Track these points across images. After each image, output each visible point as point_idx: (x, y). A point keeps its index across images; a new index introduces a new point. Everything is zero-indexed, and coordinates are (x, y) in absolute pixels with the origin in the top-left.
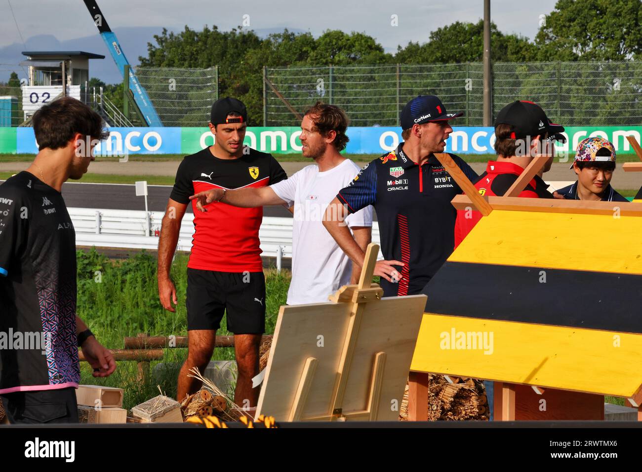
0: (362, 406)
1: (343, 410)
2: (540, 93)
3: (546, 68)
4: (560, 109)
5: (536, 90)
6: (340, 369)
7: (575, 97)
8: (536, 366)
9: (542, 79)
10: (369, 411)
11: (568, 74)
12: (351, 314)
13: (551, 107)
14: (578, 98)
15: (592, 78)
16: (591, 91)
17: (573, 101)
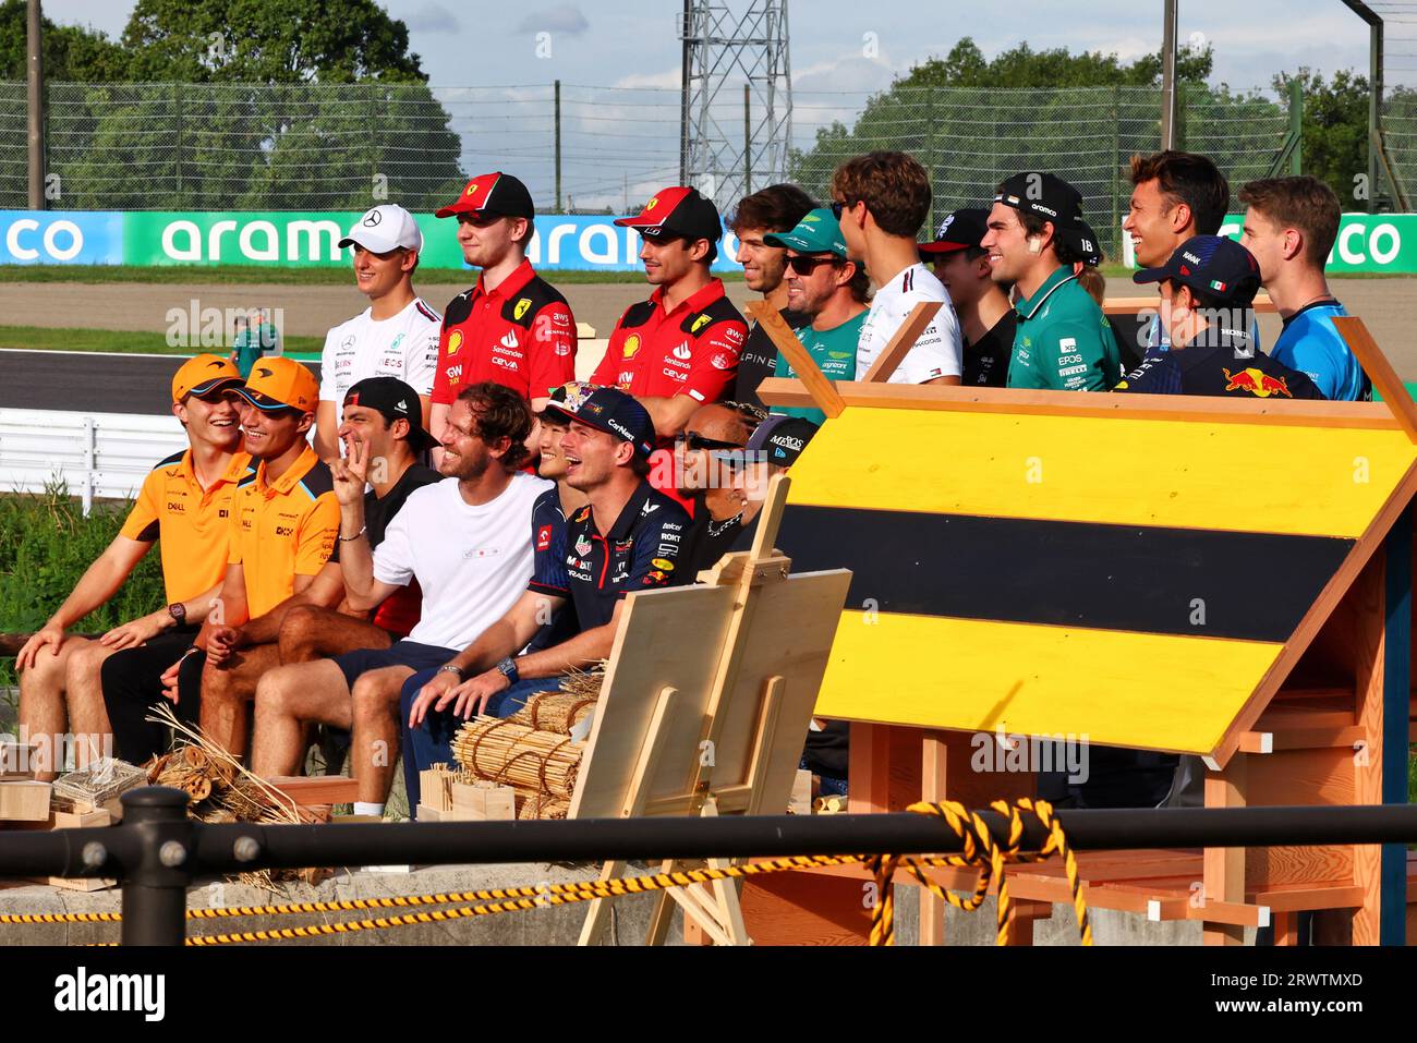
0: (737, 776)
1: (711, 784)
2: (135, 144)
3: (146, 94)
4: (181, 177)
5: (126, 139)
6: (711, 708)
7: (203, 152)
8: (1002, 697)
9: (139, 116)
10: (750, 785)
11: (190, 108)
12: (736, 607)
13: (157, 171)
14: (208, 154)
15: (237, 116)
16: (235, 142)
17: (200, 161)
